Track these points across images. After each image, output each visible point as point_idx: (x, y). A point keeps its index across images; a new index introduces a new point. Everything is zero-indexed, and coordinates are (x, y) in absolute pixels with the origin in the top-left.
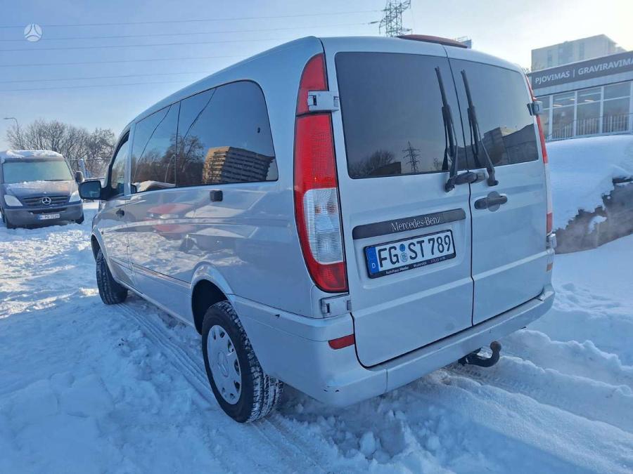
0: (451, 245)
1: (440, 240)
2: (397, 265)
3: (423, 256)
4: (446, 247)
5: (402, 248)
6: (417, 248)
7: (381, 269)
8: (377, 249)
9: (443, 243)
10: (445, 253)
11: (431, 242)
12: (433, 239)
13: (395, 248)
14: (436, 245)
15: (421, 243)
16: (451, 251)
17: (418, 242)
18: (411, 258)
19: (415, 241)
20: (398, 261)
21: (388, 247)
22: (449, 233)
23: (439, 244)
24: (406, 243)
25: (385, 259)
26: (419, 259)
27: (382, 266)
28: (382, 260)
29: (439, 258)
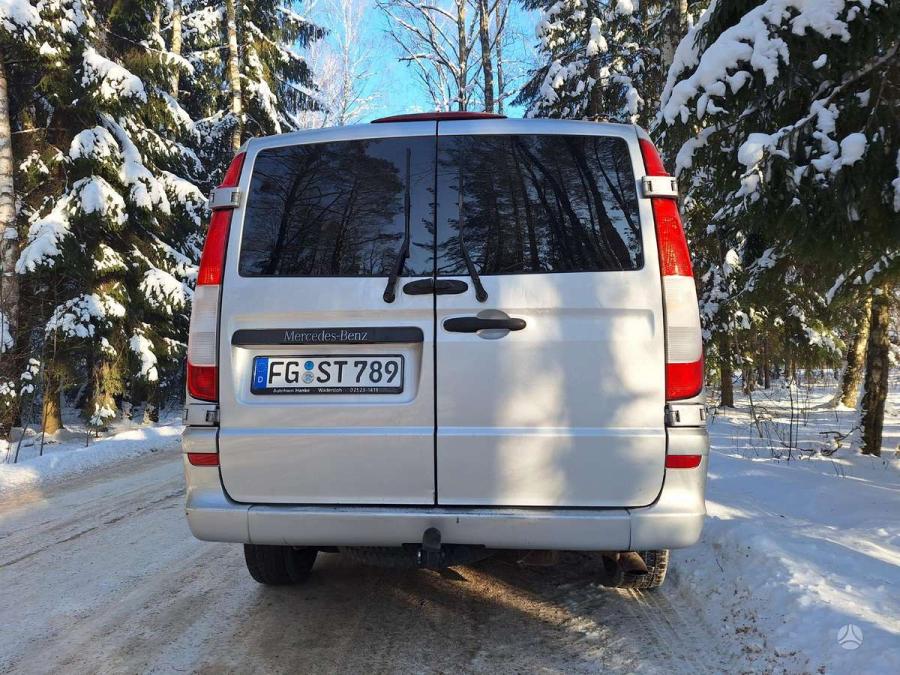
0: (398, 374)
1: (376, 367)
2: (294, 385)
3: (340, 380)
4: (386, 376)
5: (309, 366)
6: (333, 370)
7: (268, 385)
8: (271, 361)
9: (383, 370)
10: (383, 383)
11: (360, 366)
12: (365, 363)
13: (297, 364)
14: (368, 370)
15: (341, 364)
16: (396, 382)
17: (336, 363)
18: (319, 379)
19: (331, 360)
20: (296, 380)
21: (286, 361)
22: (398, 360)
23: (374, 371)
24: (316, 361)
25: (279, 374)
26: (333, 382)
27: (270, 382)
28: (272, 374)
29: (366, 388)
